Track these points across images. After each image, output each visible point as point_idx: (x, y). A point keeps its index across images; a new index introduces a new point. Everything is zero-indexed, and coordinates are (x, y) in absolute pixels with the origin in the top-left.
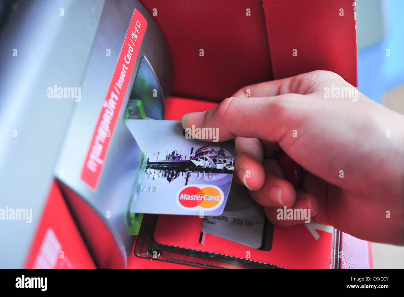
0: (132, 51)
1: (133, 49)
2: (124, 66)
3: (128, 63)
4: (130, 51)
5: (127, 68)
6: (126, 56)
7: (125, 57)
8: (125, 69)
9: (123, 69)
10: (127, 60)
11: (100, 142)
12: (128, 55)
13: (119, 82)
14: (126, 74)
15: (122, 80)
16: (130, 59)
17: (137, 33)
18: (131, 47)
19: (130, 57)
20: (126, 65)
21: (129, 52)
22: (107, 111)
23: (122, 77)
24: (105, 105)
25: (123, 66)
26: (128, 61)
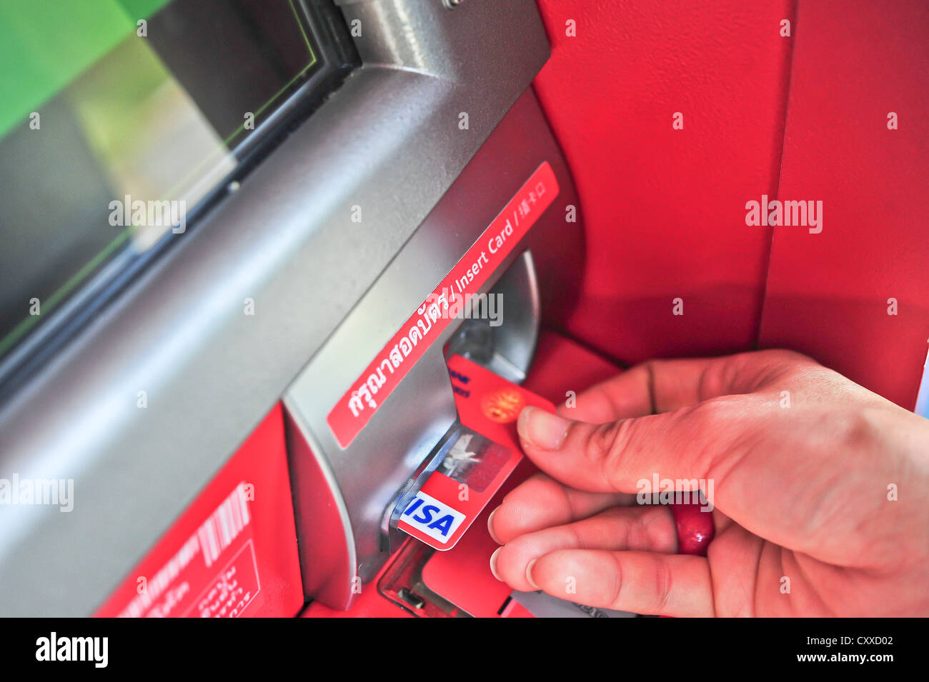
0: (509, 234)
1: (511, 230)
2: (483, 254)
3: (493, 252)
4: (505, 234)
5: (486, 261)
6: (495, 238)
7: (492, 240)
8: (482, 260)
9: (479, 261)
10: (494, 246)
11: (386, 371)
12: (498, 237)
13: (462, 281)
14: (480, 269)
15: (468, 278)
16: (499, 246)
17: (531, 205)
18: (509, 225)
19: (502, 243)
20: (488, 255)
21: (502, 234)
22: (420, 323)
23: (471, 272)
24: (421, 312)
25: (481, 255)
26: (493, 248)
